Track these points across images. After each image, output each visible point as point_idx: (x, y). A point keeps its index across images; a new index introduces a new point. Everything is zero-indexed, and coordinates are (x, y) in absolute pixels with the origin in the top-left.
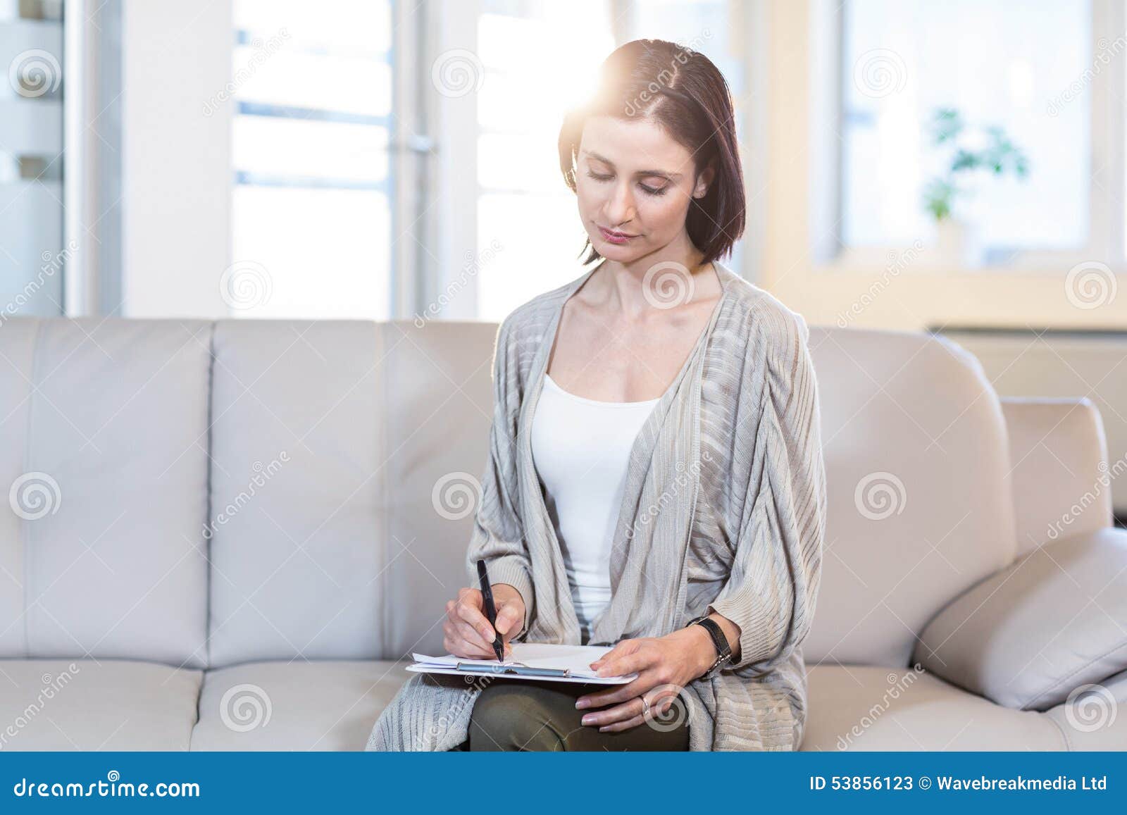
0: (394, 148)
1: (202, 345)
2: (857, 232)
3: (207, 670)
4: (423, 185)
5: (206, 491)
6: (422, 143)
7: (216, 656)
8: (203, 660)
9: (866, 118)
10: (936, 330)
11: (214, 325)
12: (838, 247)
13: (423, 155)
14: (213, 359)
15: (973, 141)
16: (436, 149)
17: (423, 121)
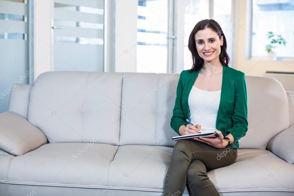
0: (168, 38)
1: (121, 78)
2: (253, 54)
3: (119, 146)
4: (173, 45)
5: (120, 108)
6: (173, 37)
7: (121, 143)
8: (118, 144)
9: (254, 34)
10: (268, 72)
11: (123, 74)
12: (250, 56)
13: (173, 39)
14: (123, 81)
15: (275, 38)
16: (176, 38)
17: (174, 33)
